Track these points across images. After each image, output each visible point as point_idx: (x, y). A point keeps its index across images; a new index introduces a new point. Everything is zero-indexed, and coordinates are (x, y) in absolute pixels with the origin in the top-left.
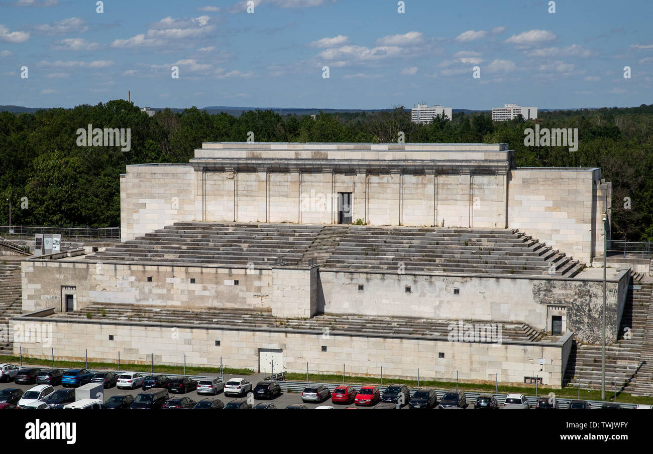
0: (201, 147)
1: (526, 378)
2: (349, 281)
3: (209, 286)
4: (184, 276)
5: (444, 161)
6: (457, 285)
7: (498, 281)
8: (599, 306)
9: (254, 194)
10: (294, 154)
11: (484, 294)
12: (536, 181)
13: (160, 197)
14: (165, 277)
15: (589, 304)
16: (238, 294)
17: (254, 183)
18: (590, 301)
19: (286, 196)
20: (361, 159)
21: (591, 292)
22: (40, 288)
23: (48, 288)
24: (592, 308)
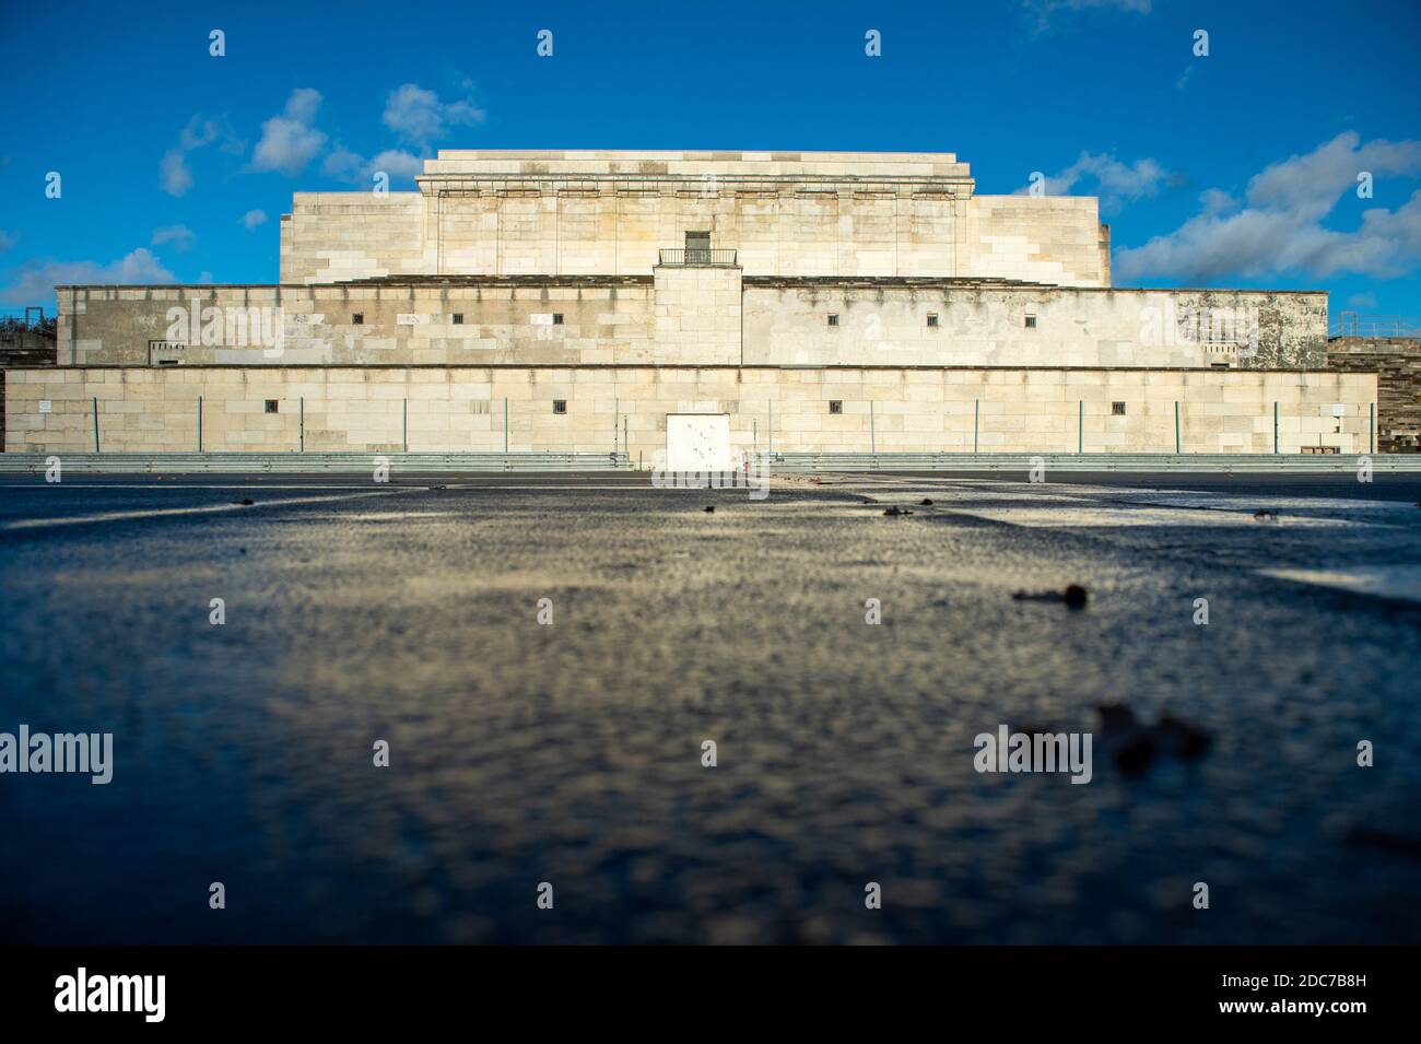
0: (436, 157)
1: (1303, 448)
2: (807, 307)
3: (496, 328)
4: (437, 308)
5: (869, 177)
6: (1032, 309)
7: (1111, 298)
8: (1296, 341)
9: (533, 236)
10: (607, 165)
11: (1084, 326)
12: (1013, 213)
13: (357, 247)
14: (394, 311)
15: (1278, 338)
16: (562, 343)
17: (534, 218)
18: (1281, 333)
19: (593, 239)
20: (726, 173)
21: (1282, 314)
22: (100, 347)
23: (118, 347)
24: (1283, 345)
